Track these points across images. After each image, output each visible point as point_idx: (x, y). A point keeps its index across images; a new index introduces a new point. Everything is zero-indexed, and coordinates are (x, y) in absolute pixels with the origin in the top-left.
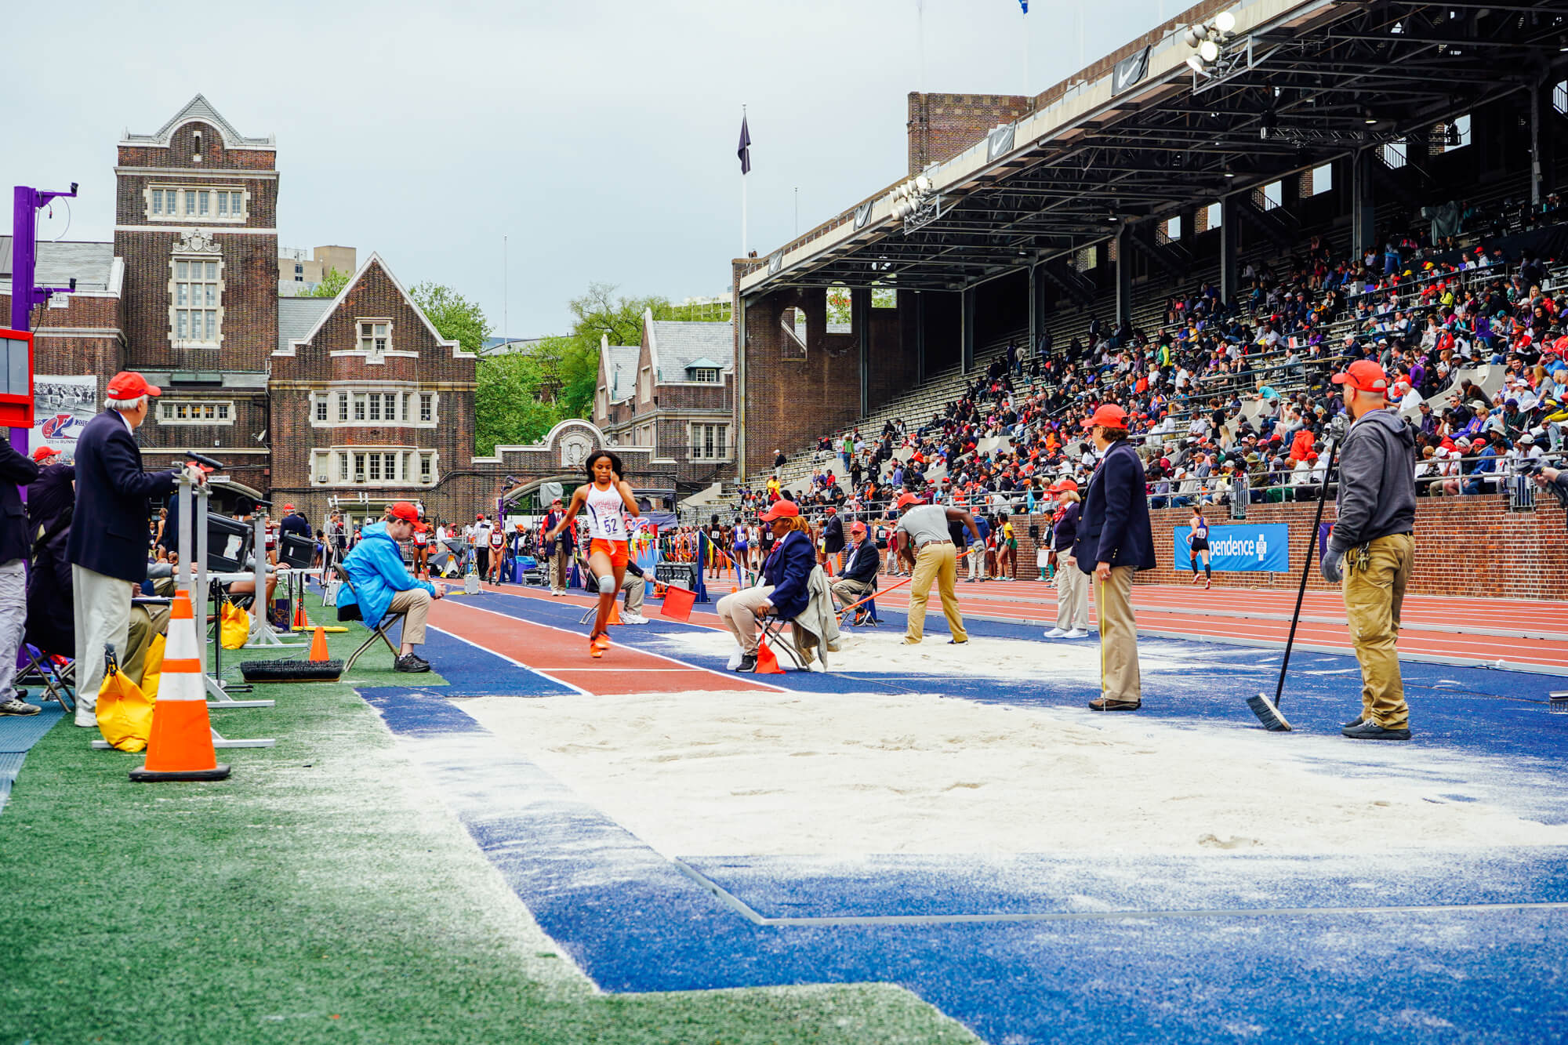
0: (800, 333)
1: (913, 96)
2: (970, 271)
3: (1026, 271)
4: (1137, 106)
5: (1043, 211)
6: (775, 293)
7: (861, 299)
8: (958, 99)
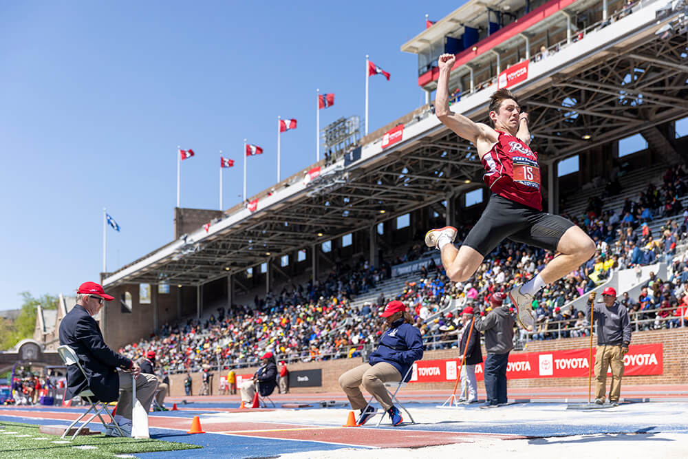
0: (129, 303)
1: (177, 209)
2: (201, 277)
3: (226, 277)
4: (291, 203)
5: (240, 251)
6: (119, 286)
7: (154, 290)
8: (195, 210)
